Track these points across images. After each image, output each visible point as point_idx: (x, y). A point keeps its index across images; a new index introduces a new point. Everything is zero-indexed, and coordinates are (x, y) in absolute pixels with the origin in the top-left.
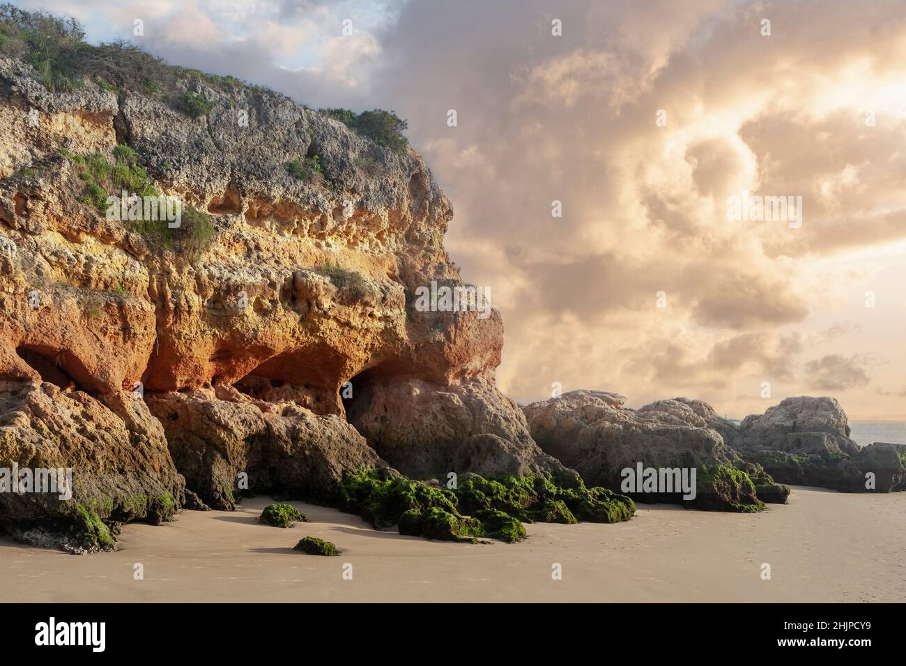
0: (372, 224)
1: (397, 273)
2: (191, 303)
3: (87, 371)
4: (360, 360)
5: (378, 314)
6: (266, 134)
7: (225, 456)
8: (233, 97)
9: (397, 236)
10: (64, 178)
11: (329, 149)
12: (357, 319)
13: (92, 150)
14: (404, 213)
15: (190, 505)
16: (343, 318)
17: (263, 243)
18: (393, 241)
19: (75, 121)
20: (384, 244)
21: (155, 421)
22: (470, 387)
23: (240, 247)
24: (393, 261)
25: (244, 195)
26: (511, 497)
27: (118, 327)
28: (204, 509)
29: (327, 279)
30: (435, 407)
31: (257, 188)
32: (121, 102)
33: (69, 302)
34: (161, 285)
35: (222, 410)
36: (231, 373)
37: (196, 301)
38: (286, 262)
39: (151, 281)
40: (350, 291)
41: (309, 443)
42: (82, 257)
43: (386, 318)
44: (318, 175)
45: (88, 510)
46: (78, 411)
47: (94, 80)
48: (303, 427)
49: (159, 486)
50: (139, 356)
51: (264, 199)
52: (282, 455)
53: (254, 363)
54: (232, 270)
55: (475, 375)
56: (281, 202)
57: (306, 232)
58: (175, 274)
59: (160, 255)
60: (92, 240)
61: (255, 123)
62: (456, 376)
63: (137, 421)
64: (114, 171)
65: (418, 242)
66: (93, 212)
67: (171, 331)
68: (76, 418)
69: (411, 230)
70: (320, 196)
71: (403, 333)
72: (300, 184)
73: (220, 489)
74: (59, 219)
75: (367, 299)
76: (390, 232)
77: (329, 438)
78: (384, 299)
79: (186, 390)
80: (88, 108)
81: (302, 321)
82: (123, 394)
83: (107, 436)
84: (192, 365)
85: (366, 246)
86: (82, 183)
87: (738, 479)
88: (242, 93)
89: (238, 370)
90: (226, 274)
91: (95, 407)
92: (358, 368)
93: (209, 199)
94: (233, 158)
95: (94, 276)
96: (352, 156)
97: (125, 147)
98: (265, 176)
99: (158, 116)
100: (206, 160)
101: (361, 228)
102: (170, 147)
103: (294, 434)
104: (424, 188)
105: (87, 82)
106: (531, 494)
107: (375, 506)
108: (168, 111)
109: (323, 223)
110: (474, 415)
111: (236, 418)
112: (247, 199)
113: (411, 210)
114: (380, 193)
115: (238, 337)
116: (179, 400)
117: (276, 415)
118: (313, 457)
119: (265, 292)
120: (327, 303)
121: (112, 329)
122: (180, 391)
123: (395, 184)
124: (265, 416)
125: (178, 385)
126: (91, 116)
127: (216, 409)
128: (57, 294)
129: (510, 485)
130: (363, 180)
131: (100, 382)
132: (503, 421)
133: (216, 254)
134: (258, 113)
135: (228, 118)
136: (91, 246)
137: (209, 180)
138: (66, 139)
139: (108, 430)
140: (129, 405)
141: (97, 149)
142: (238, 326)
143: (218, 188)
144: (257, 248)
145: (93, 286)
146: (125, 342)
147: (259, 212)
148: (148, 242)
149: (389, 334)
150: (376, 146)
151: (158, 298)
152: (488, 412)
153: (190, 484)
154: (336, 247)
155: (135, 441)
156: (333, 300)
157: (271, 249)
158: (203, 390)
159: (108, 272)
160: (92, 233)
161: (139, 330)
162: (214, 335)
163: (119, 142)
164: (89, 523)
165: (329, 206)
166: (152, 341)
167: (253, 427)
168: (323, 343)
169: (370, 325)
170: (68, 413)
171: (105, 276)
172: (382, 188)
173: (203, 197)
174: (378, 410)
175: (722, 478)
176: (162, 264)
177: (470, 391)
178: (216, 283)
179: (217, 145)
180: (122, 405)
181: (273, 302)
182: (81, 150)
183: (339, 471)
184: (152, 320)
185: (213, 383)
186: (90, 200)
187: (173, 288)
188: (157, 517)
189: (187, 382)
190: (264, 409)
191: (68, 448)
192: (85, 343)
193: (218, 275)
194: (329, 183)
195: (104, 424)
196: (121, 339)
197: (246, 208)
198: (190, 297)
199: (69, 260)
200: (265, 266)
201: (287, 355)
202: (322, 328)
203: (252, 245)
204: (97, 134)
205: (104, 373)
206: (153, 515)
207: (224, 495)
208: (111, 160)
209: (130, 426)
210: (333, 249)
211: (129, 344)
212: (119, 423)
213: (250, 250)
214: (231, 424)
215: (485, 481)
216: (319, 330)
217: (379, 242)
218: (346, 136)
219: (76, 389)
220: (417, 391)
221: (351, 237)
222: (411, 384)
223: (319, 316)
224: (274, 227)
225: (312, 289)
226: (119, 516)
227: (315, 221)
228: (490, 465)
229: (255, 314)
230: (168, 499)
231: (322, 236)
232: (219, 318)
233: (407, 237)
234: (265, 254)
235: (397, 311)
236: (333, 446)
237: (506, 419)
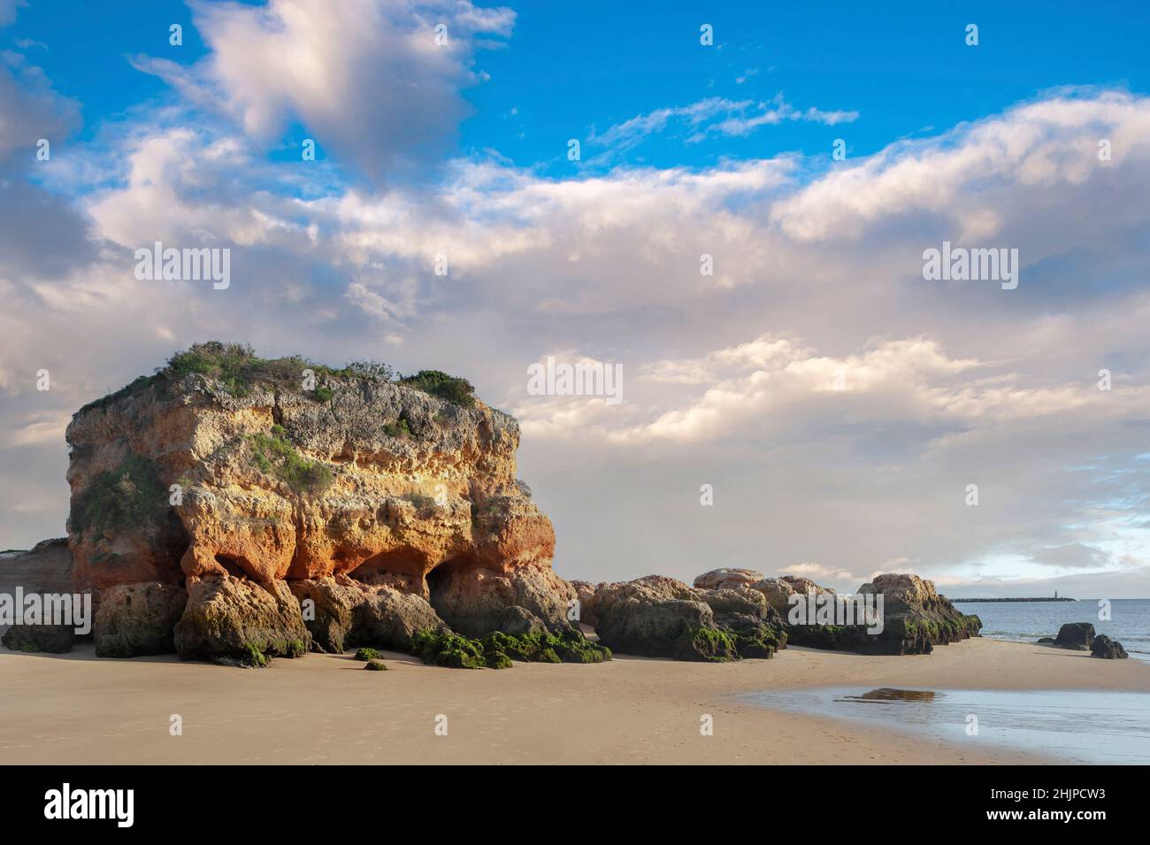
0: (449, 459)
1: (468, 492)
2: (318, 524)
3: (253, 568)
4: (438, 556)
5: (448, 524)
6: (370, 407)
7: (338, 621)
8: (349, 385)
9: (470, 465)
10: (242, 452)
11: (415, 413)
12: (432, 528)
13: (259, 431)
14: (473, 450)
15: (315, 650)
16: (421, 529)
17: (367, 481)
18: (467, 469)
19: (248, 413)
20: (459, 471)
21: (294, 598)
22: (520, 573)
23: (351, 485)
24: (466, 484)
25: (355, 450)
26: (520, 646)
27: (272, 541)
28: (323, 653)
29: (410, 503)
30: (492, 588)
31: (363, 445)
32: (276, 399)
33: (243, 528)
34: (299, 514)
35: (337, 591)
36: (346, 567)
37: (321, 523)
38: (383, 493)
39: (293, 511)
40: (426, 510)
41: (393, 612)
42: (252, 499)
43: (455, 527)
44: (405, 433)
45: (253, 646)
46: (248, 593)
47: (260, 386)
48: (389, 602)
49: (294, 637)
50: (285, 558)
51: (369, 451)
52: (375, 619)
53: (360, 560)
54: (345, 501)
55: (527, 564)
56: (380, 452)
57: (398, 470)
58: (308, 506)
59: (299, 495)
60: (257, 488)
61: (363, 401)
62: (510, 565)
63: (282, 598)
64: (271, 443)
65: (486, 469)
66: (258, 471)
67: (305, 542)
68: (247, 596)
69: (480, 460)
70: (407, 446)
71: (468, 536)
72: (393, 439)
73: (333, 640)
74: (239, 477)
75: (438, 515)
76: (465, 463)
77: (406, 609)
78: (454, 513)
79: (314, 578)
80: (256, 405)
81: (392, 532)
82: (274, 582)
83: (265, 607)
84: (318, 563)
85: (446, 475)
86: (252, 453)
87: (715, 639)
88: (355, 381)
89: (350, 565)
90: (341, 504)
91: (258, 589)
92: (437, 561)
93: (331, 455)
94: (347, 427)
95: (258, 510)
96: (431, 416)
97: (279, 426)
98: (368, 437)
99: (299, 404)
100: (329, 430)
101: (441, 462)
102: (306, 423)
103: (383, 606)
104: (488, 431)
105: (257, 388)
106: (536, 645)
107: (427, 650)
108: (306, 401)
109: (410, 463)
110: (518, 593)
111: (345, 596)
112: (357, 452)
113: (479, 447)
114: (452, 440)
115: (347, 544)
116: (310, 585)
117: (372, 595)
118: (395, 622)
119: (366, 514)
120: (408, 519)
121: (269, 542)
122: (312, 579)
123: (465, 431)
124: (365, 595)
125: (310, 575)
126: (260, 409)
127: (333, 590)
128: (237, 523)
129: (521, 639)
130: (439, 431)
131: (260, 575)
132: (538, 597)
133: (335, 490)
134: (365, 394)
135: (344, 401)
136: (257, 492)
137: (331, 442)
138: (243, 426)
139: (265, 603)
140: (278, 590)
141: (262, 429)
142: (348, 537)
143: (338, 447)
144: (363, 484)
145: (258, 516)
146: (277, 550)
147: (366, 459)
148: (291, 487)
149: (457, 537)
150: (451, 405)
151: (298, 522)
152: (528, 591)
153: (315, 637)
154: (421, 479)
155: (281, 610)
156: (414, 517)
157: (373, 484)
158: (326, 578)
159: (267, 507)
160: (258, 484)
161: (285, 542)
162: (333, 543)
163: (276, 422)
164: (254, 653)
165: (413, 453)
166: (293, 549)
167: (357, 602)
168: (408, 544)
169: (441, 532)
170: (243, 593)
171: (265, 510)
172: (454, 435)
173: (327, 454)
174: (455, 590)
175: (701, 638)
176: (300, 500)
177: (519, 576)
178: (334, 511)
179: (337, 419)
180: (274, 589)
181: (372, 521)
182: (252, 431)
183: (411, 631)
184: (293, 535)
185: (334, 574)
186: (257, 464)
187: (307, 515)
188: (292, 654)
189: (316, 573)
190: (365, 590)
191: (243, 613)
192: (253, 552)
193: (335, 505)
194: (414, 436)
195: (263, 600)
196: (274, 548)
197: (356, 457)
198: (317, 520)
199: (245, 502)
200: (367, 497)
201: (384, 554)
202: (406, 536)
203: (360, 482)
204: (262, 419)
205: (263, 570)
206: (290, 653)
207: (336, 644)
208: (270, 435)
209: (279, 601)
210: (418, 481)
211: (279, 551)
212: (272, 599)
213: (358, 486)
214: (342, 600)
215: (503, 636)
216: (404, 537)
217: (456, 470)
218: (427, 403)
219: (247, 579)
220: (482, 577)
221: (434, 469)
222: (477, 572)
223: (403, 528)
224: (376, 468)
225: (397, 511)
226: (270, 652)
227: (404, 462)
228: (513, 627)
229: (359, 529)
230: (299, 644)
231: (410, 472)
232: (336, 533)
233: (478, 465)
234: (368, 488)
235: (464, 521)
236: (408, 614)
237: (541, 596)
